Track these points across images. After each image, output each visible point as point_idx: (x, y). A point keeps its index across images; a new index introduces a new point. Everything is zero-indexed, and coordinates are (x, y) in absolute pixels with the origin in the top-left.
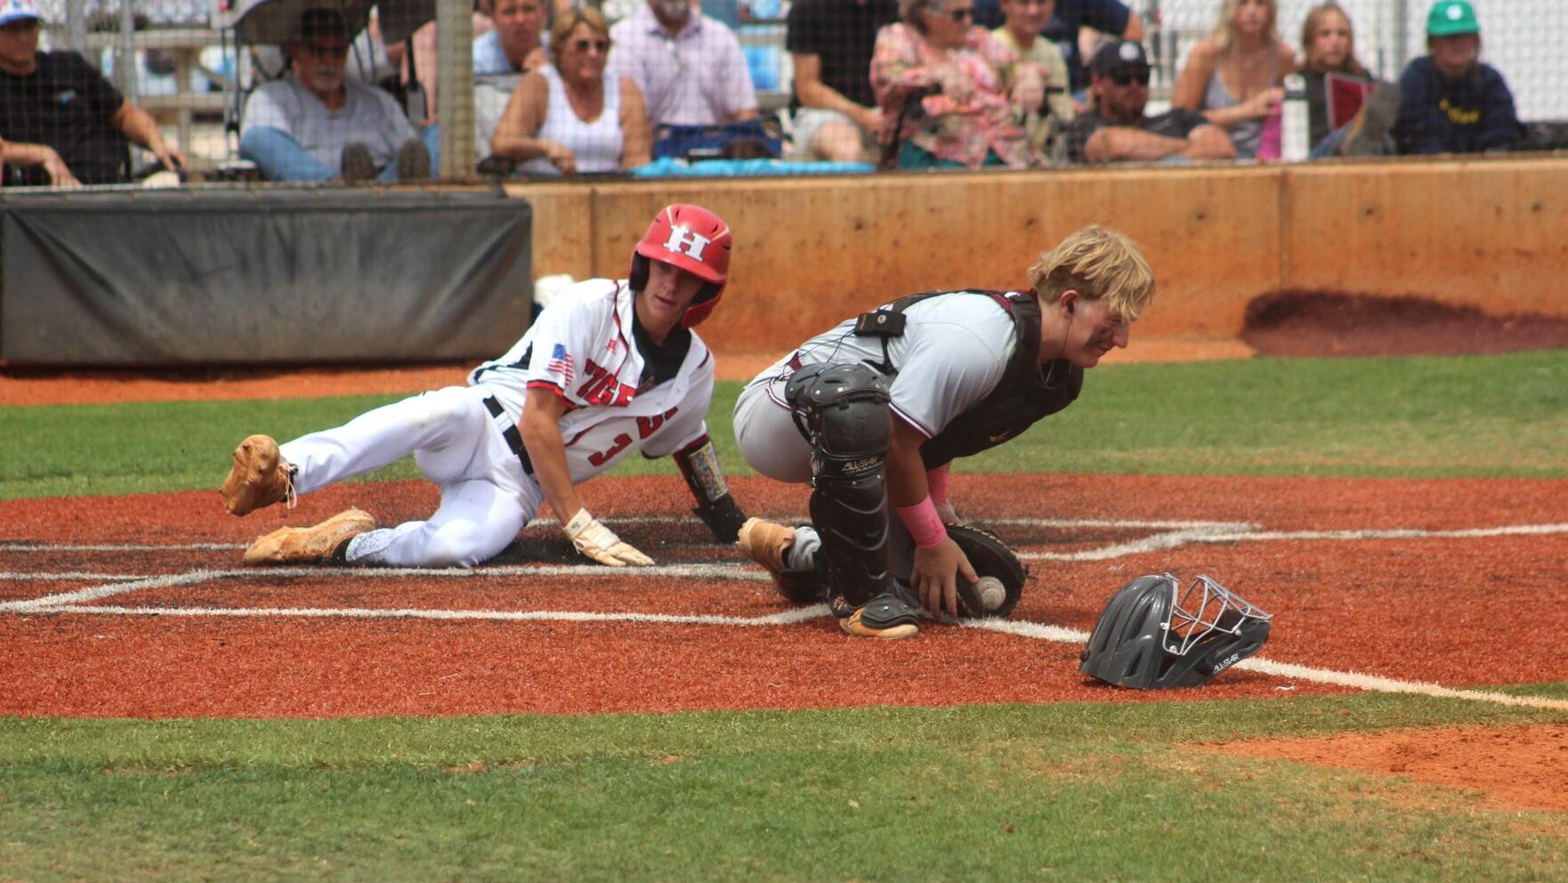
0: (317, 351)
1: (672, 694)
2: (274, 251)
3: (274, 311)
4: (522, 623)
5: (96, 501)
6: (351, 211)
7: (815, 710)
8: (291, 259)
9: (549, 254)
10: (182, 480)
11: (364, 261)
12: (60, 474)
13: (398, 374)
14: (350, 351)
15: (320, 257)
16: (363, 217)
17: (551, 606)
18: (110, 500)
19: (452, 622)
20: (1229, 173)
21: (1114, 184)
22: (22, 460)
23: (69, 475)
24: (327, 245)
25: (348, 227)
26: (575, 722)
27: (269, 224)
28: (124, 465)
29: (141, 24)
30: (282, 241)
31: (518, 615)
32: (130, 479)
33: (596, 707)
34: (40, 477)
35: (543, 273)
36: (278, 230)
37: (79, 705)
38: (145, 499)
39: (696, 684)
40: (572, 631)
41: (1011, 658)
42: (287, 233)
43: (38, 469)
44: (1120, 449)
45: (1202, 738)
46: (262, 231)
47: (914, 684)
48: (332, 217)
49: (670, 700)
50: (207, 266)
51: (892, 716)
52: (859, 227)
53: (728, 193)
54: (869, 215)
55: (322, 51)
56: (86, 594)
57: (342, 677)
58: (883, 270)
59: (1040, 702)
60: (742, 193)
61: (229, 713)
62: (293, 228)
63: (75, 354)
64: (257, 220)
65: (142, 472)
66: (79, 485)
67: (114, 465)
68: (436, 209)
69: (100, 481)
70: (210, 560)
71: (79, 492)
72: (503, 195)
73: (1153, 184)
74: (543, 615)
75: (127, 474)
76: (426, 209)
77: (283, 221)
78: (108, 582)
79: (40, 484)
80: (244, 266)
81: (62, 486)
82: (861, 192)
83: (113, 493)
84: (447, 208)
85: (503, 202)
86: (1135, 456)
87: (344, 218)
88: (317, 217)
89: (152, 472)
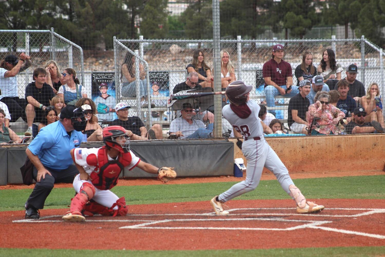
0: (189, 174)
1: (268, 245)
2: (180, 153)
3: (180, 165)
4: (235, 230)
5: (144, 206)
6: (196, 145)
7: (298, 248)
8: (184, 155)
9: (238, 153)
10: (162, 201)
11: (199, 155)
12: (137, 200)
13: (206, 179)
14: (196, 174)
15: (190, 154)
16: (199, 146)
17: (241, 227)
18: (147, 205)
19: (220, 230)
20: (381, 136)
21: (356, 138)
22: (128, 197)
23: (138, 200)
24: (191, 152)
25: (195, 148)
26: (247, 251)
27: (179, 148)
28: (150, 198)
29: (153, 106)
30: (182, 151)
31: (234, 229)
32: (151, 201)
33: (252, 248)
34: (133, 201)
35: (236, 157)
36: (181, 149)
37: (143, 248)
38: (154, 205)
39: (273, 243)
40: (246, 232)
41: (339, 237)
42: (183, 149)
43: (132, 199)
44: (359, 194)
45: (381, 254)
46: (178, 148)
47: (319, 243)
48: (192, 146)
49: (267, 246)
50: (166, 156)
51: (315, 250)
52: (303, 147)
53: (275, 140)
54: (305, 145)
55: (187, 111)
56: (144, 224)
57: (198, 241)
58: (308, 156)
59: (346, 247)
60: (278, 140)
61: (174, 249)
62: (184, 148)
63: (139, 175)
64: (177, 147)
65: (154, 199)
66: (141, 202)
67: (148, 198)
68: (214, 144)
69: (145, 201)
70: (168, 218)
71: (141, 204)
72: (228, 141)
73: (365, 138)
74: (239, 228)
75: (150, 200)
76: (212, 144)
77: (182, 147)
78: (148, 222)
79: (132, 202)
80: (174, 156)
81: (137, 203)
82: (303, 140)
83: (148, 204)
84: (216, 144)
85: (228, 142)
86: (363, 195)
87: (195, 146)
88: (189, 146)
89: (156, 199)
